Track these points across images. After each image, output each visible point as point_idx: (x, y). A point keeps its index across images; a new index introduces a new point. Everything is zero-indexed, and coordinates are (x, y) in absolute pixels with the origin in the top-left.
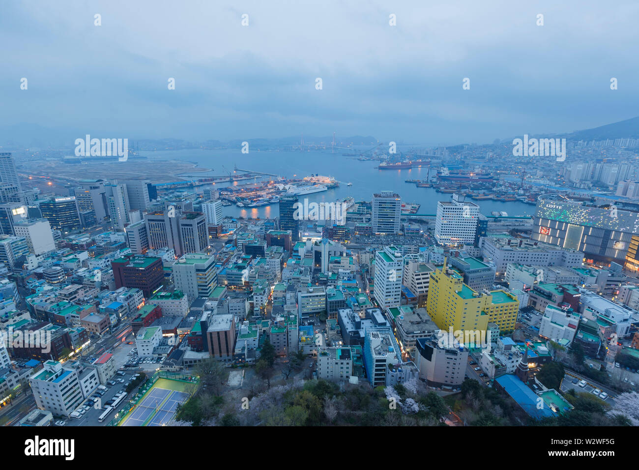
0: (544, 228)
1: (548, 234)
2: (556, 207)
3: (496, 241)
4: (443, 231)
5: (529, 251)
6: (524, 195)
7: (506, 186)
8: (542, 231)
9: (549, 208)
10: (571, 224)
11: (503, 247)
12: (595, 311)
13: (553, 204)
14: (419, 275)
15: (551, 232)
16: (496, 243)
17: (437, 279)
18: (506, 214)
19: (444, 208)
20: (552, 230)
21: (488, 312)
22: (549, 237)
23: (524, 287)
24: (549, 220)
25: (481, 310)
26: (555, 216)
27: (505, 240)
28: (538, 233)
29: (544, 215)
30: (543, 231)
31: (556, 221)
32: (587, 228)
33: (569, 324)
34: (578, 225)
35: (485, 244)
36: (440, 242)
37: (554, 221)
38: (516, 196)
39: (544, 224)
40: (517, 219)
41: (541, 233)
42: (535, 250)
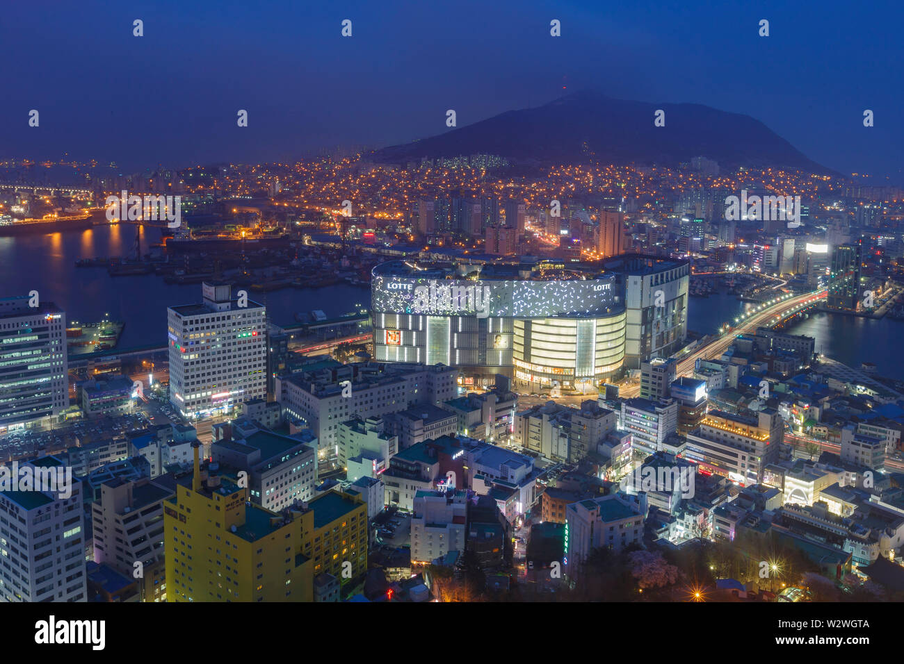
0: (390, 332)
1: (399, 342)
2: (403, 286)
3: (309, 379)
4: (189, 381)
5: (371, 386)
6: (351, 269)
7: (315, 254)
8: (390, 340)
9: (393, 291)
10: (430, 315)
11: (324, 389)
12: (487, 475)
13: (397, 282)
14: (136, 517)
15: (404, 337)
16: (309, 383)
17: (184, 512)
18: (323, 314)
19: (185, 323)
20: (404, 333)
21: (309, 553)
22: (402, 348)
23: (374, 469)
24: (395, 313)
25: (292, 554)
26: (405, 306)
27: (327, 373)
28: (382, 344)
29: (386, 306)
30: (390, 338)
31: (408, 314)
32: (454, 319)
33: (454, 517)
34: (440, 316)
35: (289, 390)
36: (186, 412)
37: (404, 316)
38: (338, 272)
39: (390, 325)
40: (345, 323)
41: (388, 344)
42: (382, 381)
